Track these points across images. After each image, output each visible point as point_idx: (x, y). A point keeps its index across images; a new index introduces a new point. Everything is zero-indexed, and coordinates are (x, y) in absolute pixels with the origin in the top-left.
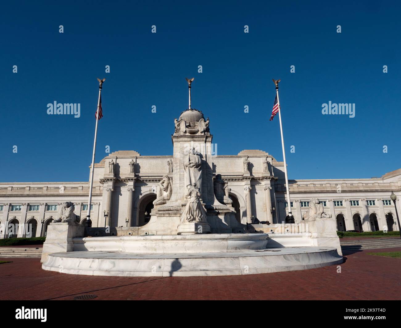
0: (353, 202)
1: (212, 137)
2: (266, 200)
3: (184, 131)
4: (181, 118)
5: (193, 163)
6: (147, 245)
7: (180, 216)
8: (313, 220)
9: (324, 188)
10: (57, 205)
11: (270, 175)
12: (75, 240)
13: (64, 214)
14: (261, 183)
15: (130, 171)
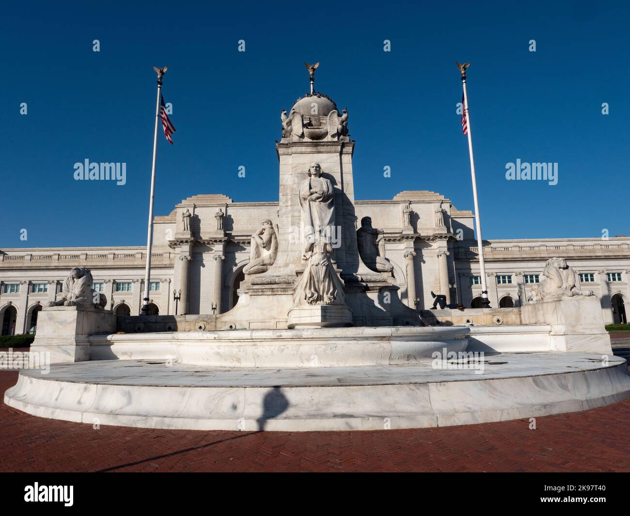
0: (583, 275)
1: (354, 145)
2: (439, 273)
3: (300, 133)
4: (294, 110)
5: (316, 193)
6: (222, 351)
7: (293, 294)
8: (556, 299)
9: (535, 253)
10: (103, 283)
11: (446, 232)
12: (92, 338)
13: (70, 291)
14: (431, 246)
15: (216, 228)
